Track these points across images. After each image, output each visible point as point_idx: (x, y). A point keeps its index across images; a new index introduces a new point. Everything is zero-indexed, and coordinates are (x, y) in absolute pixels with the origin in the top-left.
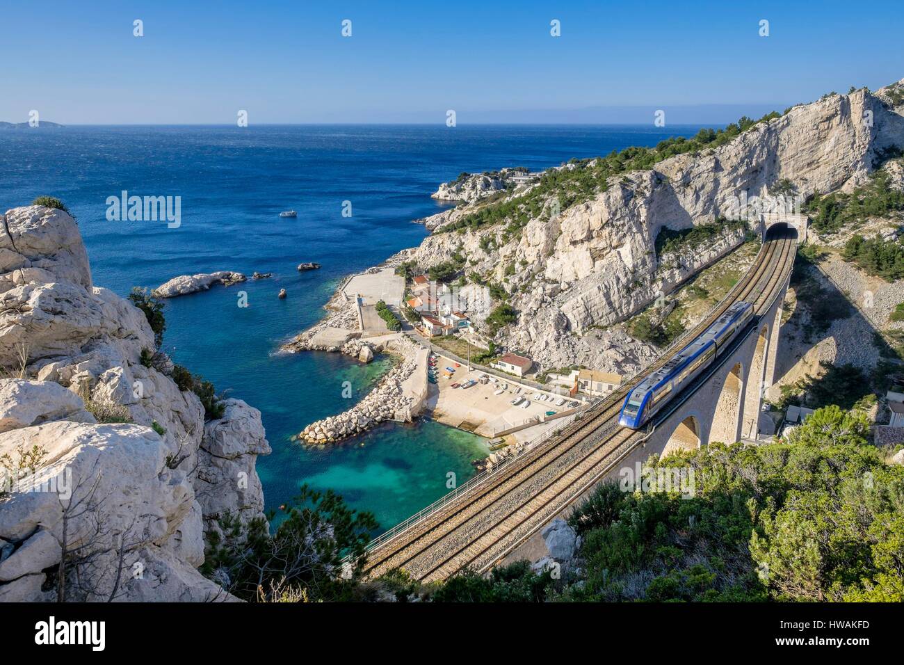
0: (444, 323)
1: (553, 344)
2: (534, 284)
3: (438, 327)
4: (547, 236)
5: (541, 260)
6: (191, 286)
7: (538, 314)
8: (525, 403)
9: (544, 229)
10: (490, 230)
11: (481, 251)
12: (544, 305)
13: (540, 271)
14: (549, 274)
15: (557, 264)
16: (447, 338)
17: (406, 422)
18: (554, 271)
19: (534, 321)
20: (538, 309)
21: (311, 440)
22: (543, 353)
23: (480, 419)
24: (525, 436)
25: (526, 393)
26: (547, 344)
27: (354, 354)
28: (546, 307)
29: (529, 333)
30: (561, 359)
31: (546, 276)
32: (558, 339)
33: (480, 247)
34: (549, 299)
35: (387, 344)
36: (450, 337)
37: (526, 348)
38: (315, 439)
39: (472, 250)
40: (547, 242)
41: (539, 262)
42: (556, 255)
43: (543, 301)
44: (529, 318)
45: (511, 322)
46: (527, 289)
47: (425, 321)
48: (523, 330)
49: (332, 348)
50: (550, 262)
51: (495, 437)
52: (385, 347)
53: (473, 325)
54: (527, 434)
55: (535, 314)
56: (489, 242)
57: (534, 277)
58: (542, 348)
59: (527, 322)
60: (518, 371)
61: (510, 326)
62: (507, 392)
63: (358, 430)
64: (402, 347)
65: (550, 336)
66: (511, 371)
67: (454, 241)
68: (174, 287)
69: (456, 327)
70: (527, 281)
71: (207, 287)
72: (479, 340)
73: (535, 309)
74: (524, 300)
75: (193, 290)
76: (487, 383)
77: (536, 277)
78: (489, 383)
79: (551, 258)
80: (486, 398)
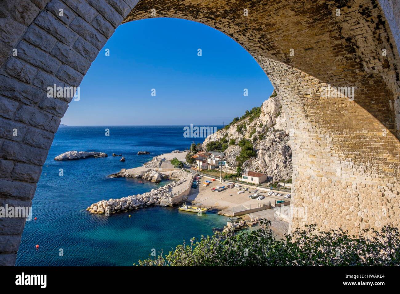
0: (210, 163)
1: (282, 165)
2: (268, 134)
3: (205, 164)
4: (276, 105)
5: (272, 120)
6: (76, 156)
7: (271, 149)
8: (261, 197)
9: (273, 101)
10: (242, 121)
11: (237, 133)
12: (274, 143)
13: (271, 126)
14: (277, 127)
15: (283, 120)
16: (210, 171)
17: (168, 206)
18: (281, 125)
19: (268, 153)
20: (270, 146)
21: (93, 212)
22: (275, 171)
23: (225, 206)
24: (259, 216)
25: (261, 192)
26: (277, 166)
27: (149, 178)
28: (276, 144)
29: (265, 161)
30: (288, 174)
31: (276, 129)
32: (285, 162)
33: (237, 131)
34: (278, 140)
35: (172, 175)
36: (213, 170)
37: (263, 170)
38: (96, 211)
39: (233, 133)
40: (275, 108)
41: (271, 121)
42: (282, 115)
43: (274, 141)
44: (264, 152)
45: (253, 156)
46: (263, 137)
47: (198, 162)
48: (260, 159)
49: (136, 176)
50: (278, 120)
51: (235, 216)
52: (170, 176)
53: (228, 163)
54: (261, 214)
55: (269, 149)
56: (242, 128)
57: (267, 129)
58: (274, 169)
59: (263, 154)
60: (256, 180)
61: (252, 159)
62: (247, 192)
63: (130, 208)
64: (180, 175)
65: (279, 161)
66: (251, 182)
67: (223, 134)
68: (66, 155)
69: (217, 165)
70: (263, 133)
71: (84, 157)
72: (231, 169)
73: (268, 146)
74: (261, 144)
75: (76, 158)
76: (233, 188)
77: (269, 129)
78: (235, 188)
79: (279, 117)
80: (231, 195)
